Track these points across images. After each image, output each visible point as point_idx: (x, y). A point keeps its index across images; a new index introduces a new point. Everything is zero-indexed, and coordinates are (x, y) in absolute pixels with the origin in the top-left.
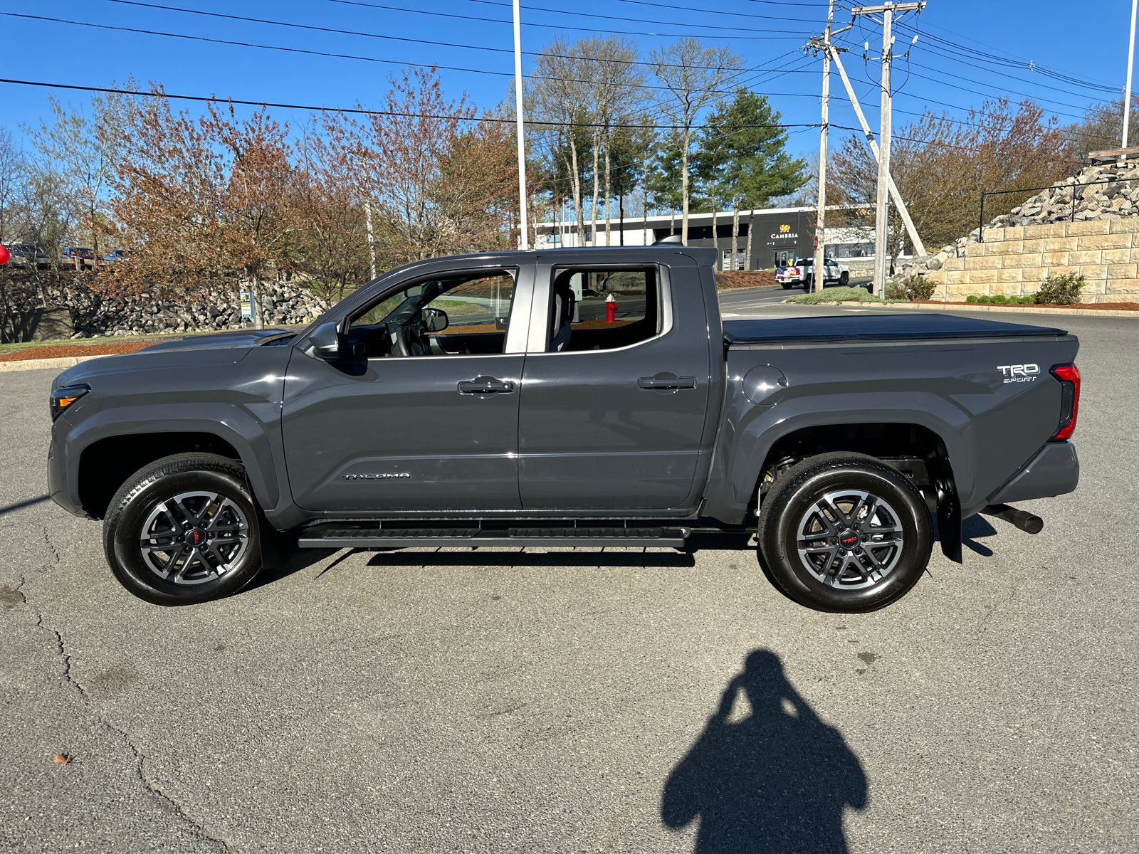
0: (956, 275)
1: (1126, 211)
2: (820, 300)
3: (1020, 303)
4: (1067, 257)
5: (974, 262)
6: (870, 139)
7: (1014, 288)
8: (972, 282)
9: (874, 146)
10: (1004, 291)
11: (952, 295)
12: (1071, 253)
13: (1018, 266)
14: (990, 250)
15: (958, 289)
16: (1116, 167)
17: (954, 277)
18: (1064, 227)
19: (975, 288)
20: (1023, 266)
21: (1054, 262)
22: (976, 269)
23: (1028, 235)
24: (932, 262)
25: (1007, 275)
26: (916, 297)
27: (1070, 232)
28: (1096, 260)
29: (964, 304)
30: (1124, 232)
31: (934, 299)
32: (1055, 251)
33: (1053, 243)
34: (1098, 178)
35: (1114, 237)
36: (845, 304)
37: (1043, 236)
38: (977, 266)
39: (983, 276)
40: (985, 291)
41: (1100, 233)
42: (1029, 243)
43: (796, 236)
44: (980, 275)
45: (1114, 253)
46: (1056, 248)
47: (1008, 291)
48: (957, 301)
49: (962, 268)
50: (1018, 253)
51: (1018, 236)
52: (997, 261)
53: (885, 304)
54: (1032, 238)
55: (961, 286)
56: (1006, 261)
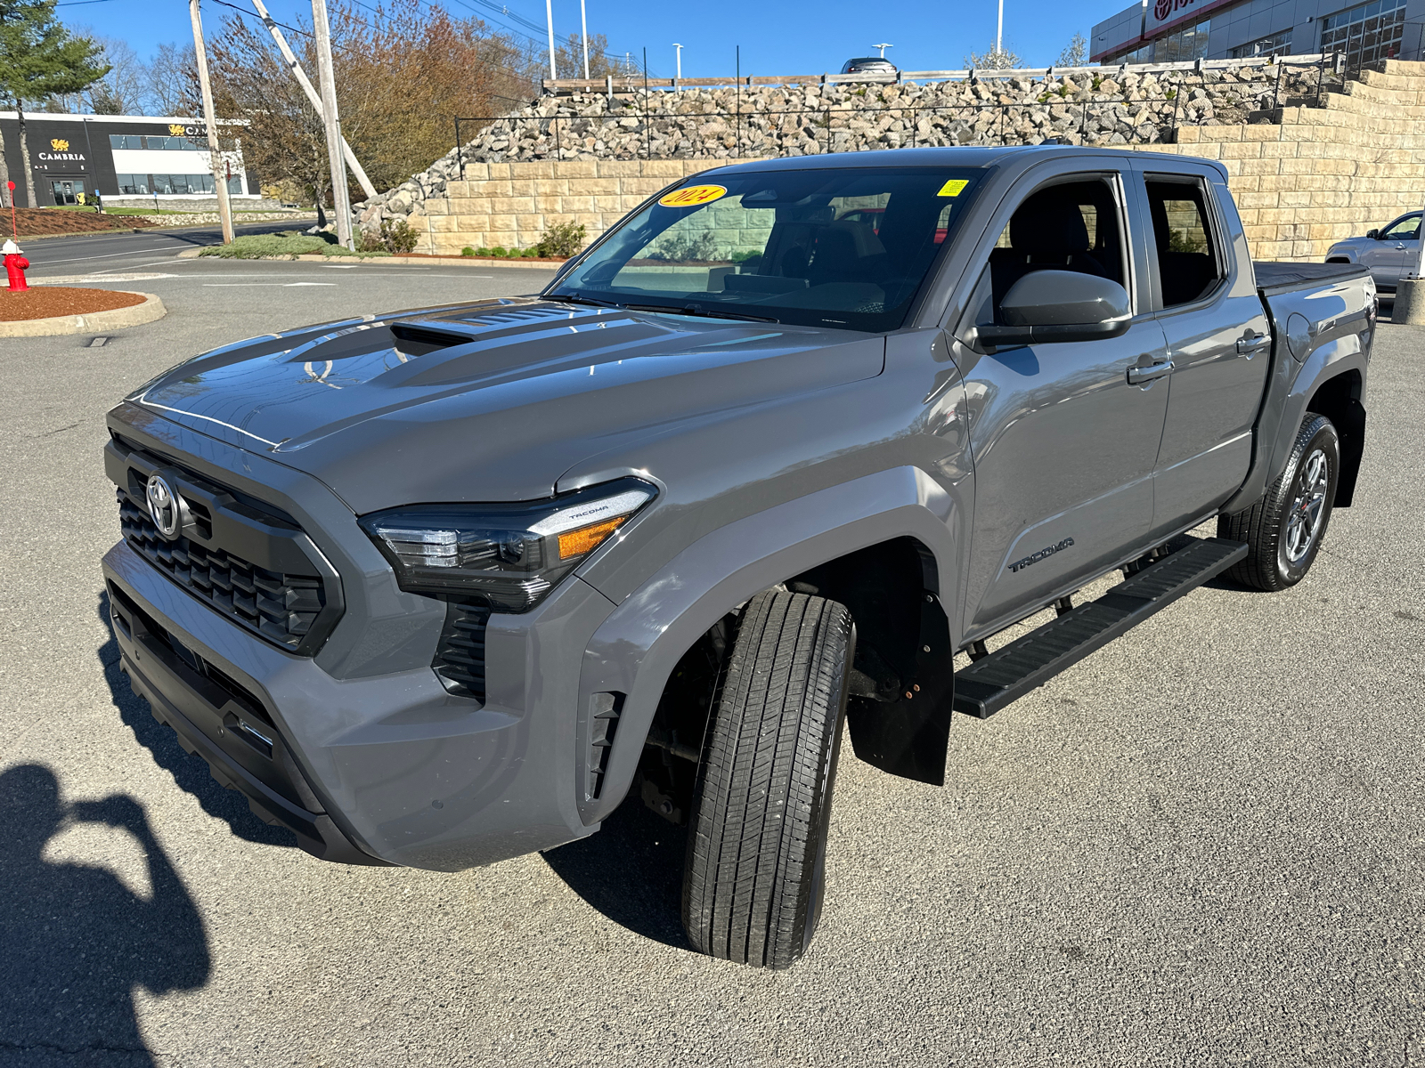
0: (440, 221)
1: (602, 153)
2: (264, 253)
3: (523, 256)
4: (560, 201)
5: (460, 205)
6: (271, 25)
7: (511, 238)
8: (460, 230)
9: (278, 36)
10: (500, 242)
11: (440, 247)
12: (564, 198)
13: (510, 212)
14: (476, 190)
15: (447, 238)
16: (572, 100)
17: (439, 223)
18: (552, 167)
19: (466, 238)
20: (516, 212)
21: (549, 208)
22: (462, 214)
23: (515, 174)
24: (395, 204)
25: (500, 222)
26: (399, 248)
27: (559, 174)
28: (589, 207)
29: (461, 257)
30: (611, 176)
31: (419, 252)
32: (546, 195)
33: (544, 185)
34: (559, 112)
35: (602, 181)
36: (303, 258)
37: (532, 177)
38: (464, 210)
39: (473, 222)
40: (477, 242)
41: (589, 176)
42: (518, 184)
43: (82, 157)
44: (468, 222)
45: (605, 200)
46: (548, 192)
47: (507, 241)
48: (448, 253)
49: (447, 213)
50: (507, 196)
51: (505, 175)
52: (486, 205)
53: (362, 258)
54: (520, 177)
55: (449, 234)
56: (497, 205)
